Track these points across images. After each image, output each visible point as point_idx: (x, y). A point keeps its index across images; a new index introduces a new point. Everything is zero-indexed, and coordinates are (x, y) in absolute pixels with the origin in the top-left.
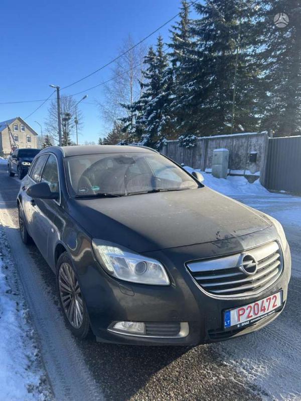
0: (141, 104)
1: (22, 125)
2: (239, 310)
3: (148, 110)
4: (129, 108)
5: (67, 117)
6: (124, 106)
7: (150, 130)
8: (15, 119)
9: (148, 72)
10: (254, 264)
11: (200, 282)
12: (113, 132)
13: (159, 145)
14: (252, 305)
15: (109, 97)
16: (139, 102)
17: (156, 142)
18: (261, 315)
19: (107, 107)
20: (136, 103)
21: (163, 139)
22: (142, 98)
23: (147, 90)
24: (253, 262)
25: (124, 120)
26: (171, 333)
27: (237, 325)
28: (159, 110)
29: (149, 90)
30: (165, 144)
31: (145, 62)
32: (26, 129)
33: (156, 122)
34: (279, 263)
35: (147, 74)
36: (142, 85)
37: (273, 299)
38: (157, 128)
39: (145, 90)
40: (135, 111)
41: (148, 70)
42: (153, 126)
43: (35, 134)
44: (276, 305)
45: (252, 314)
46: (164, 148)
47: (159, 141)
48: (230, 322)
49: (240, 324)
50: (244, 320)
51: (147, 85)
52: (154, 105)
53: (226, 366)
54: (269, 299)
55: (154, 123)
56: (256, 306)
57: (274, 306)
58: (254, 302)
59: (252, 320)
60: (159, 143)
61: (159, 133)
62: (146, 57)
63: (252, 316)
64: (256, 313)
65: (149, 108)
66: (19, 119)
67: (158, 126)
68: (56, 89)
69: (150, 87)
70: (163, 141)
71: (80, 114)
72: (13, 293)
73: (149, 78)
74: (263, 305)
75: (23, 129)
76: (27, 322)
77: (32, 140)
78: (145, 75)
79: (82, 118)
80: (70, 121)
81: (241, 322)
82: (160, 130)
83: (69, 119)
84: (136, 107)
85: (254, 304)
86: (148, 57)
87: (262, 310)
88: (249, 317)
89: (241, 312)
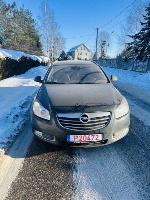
0: (140, 35)
1: (84, 47)
2: (75, 136)
3: (142, 38)
4: (132, 37)
5: (104, 43)
6: (129, 36)
7: (141, 50)
8: (81, 45)
9: (147, 16)
10: (87, 119)
11: (60, 121)
12: (124, 50)
13: (145, 58)
14: (83, 136)
15: (123, 32)
16: (139, 33)
17: (144, 56)
18: (87, 141)
19: (121, 37)
20: (137, 34)
21: (148, 54)
22: (141, 31)
23: (145, 27)
24: (87, 118)
25: (129, 44)
26: (50, 139)
27: (73, 142)
28: (148, 38)
29: (146, 26)
30: (148, 57)
31: (146, 10)
32: (85, 49)
33: (146, 45)
34: (107, 121)
35: (146, 17)
36: (142, 24)
37: (96, 136)
38: (145, 49)
39: (144, 26)
40: (136, 39)
41: (147, 15)
42: (142, 47)
43: (89, 51)
44: (98, 140)
45: (82, 139)
46: (147, 60)
47: (145, 56)
48: (70, 140)
49: (75, 142)
50: (77, 141)
51: (146, 24)
52: (145, 35)
53: (74, 158)
54: (93, 135)
55: (144, 46)
56: (85, 137)
57: (96, 139)
58: (84, 135)
59: (82, 142)
60: (145, 57)
61: (145, 51)
62: (147, 7)
63: (82, 140)
64: (85, 139)
65: (142, 37)
66: (83, 44)
67: (146, 48)
68: (97, 29)
69: (147, 24)
70: (147, 56)
71: (111, 41)
72: (26, 116)
73: (147, 19)
74: (89, 138)
75: (84, 49)
76: (22, 126)
77: (88, 54)
78: (145, 17)
79: (111, 43)
80: (105, 45)
81: (75, 141)
82: (146, 50)
83: (105, 43)
84: (137, 36)
85: (83, 135)
86: (148, 7)
87: (88, 139)
88: (80, 140)
89: (76, 137)
